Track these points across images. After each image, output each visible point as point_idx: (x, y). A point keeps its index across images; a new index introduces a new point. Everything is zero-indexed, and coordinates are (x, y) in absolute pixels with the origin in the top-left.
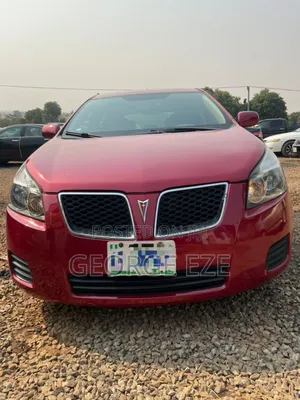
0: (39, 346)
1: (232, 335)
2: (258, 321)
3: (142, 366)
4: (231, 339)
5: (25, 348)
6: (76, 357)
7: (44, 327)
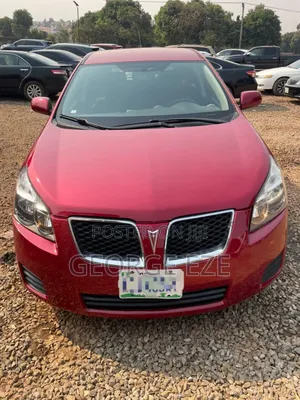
0: (56, 348)
1: (226, 338)
2: (248, 322)
3: (152, 375)
4: (226, 343)
5: (44, 351)
6: (92, 362)
7: (58, 326)
